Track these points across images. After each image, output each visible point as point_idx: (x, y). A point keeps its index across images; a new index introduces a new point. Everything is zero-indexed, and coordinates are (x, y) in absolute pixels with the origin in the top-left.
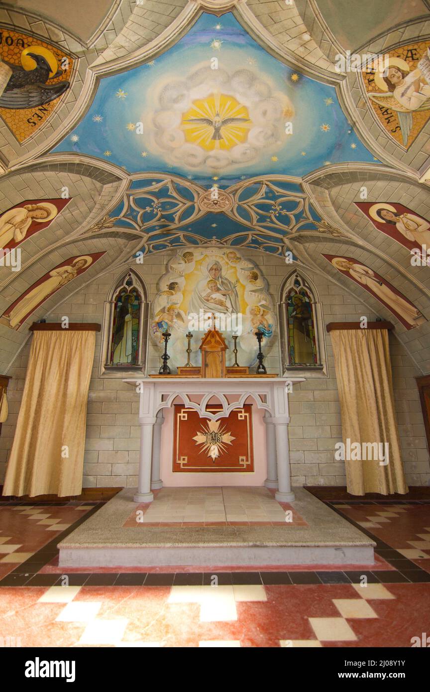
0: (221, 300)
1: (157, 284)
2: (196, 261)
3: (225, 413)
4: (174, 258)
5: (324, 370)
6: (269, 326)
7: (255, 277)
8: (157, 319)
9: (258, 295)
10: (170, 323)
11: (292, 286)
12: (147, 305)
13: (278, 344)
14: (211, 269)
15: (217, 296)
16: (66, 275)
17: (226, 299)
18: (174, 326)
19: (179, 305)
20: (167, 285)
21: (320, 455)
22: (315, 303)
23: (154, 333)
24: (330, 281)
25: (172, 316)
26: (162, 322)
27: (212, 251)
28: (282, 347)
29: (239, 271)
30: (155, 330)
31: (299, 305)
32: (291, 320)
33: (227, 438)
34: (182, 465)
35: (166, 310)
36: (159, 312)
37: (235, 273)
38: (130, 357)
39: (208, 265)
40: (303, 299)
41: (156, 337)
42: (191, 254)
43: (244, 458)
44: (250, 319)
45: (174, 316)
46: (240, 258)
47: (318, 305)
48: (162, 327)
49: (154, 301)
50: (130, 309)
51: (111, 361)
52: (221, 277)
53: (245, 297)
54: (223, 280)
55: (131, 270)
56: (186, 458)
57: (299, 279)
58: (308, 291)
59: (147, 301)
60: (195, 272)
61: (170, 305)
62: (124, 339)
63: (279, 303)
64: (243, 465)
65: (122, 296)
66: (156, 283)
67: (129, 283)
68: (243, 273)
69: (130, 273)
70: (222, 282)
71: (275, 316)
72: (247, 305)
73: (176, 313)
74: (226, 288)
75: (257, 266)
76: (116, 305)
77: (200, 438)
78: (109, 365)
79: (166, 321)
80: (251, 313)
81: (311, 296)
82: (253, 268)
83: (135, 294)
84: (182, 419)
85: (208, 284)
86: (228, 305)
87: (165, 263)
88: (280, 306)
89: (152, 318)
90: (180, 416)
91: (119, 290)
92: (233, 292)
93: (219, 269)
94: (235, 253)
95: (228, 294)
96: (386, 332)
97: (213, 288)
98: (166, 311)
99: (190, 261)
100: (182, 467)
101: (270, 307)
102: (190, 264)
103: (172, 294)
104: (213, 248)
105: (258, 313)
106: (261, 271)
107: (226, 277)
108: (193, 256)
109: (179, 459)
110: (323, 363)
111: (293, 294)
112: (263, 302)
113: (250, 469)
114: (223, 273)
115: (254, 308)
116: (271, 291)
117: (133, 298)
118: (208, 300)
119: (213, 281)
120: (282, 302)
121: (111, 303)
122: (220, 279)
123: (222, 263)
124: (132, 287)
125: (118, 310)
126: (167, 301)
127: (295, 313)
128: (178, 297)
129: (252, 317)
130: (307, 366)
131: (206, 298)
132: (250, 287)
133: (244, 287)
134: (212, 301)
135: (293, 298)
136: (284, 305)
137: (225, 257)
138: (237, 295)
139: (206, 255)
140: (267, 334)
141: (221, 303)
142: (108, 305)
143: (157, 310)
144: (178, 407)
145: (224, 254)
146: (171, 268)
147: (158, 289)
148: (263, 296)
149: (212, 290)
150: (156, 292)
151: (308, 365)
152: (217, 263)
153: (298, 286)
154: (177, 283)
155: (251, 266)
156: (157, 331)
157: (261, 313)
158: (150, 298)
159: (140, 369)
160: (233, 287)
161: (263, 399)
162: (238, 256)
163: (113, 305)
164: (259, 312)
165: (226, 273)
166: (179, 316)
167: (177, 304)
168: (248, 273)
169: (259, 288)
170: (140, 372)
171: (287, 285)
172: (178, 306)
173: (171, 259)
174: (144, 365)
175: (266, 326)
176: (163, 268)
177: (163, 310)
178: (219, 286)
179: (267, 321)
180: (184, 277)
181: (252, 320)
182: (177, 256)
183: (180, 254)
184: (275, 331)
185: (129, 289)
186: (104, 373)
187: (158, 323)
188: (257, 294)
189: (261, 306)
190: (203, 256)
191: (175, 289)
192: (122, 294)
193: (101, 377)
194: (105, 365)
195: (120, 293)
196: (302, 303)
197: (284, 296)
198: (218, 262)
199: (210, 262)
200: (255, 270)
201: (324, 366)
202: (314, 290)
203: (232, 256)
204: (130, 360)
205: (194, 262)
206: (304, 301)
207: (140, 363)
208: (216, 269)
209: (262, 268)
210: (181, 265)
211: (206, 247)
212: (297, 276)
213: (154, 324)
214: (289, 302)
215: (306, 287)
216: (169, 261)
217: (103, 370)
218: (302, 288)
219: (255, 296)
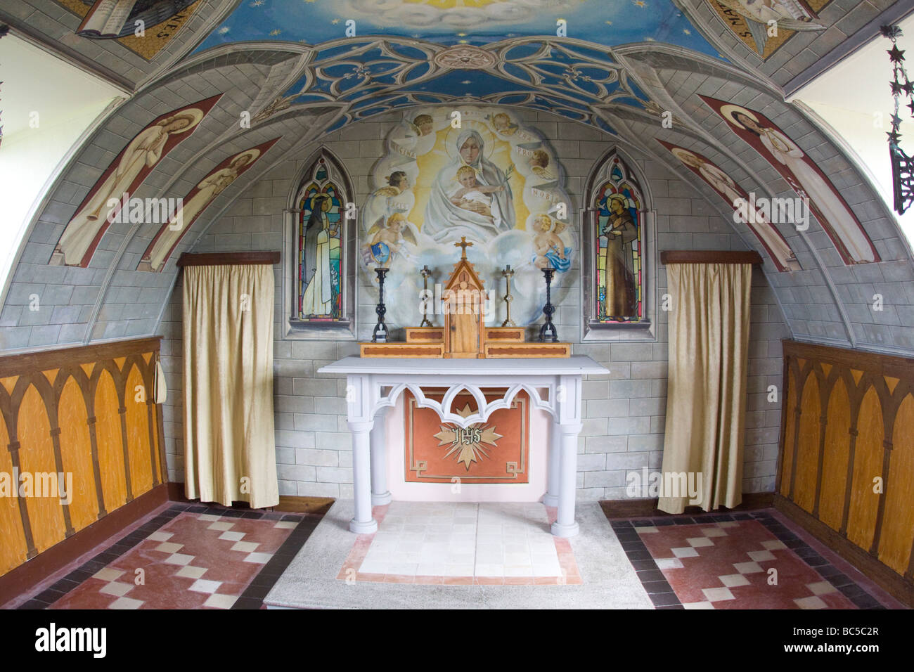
1: (370, 176)
2: (437, 132)
4: (398, 126)
5: (652, 329)
6: (565, 252)
7: (543, 162)
8: (371, 240)
9: (548, 195)
10: (392, 245)
11: (608, 179)
14: (465, 146)
15: (475, 196)
16: (222, 180)
17: (491, 201)
18: (400, 251)
19: (408, 212)
20: (386, 178)
21: (630, 457)
22: (646, 211)
23: (367, 265)
24: (671, 173)
25: (396, 233)
26: (378, 244)
27: (466, 113)
28: (585, 289)
29: (514, 149)
30: (367, 259)
31: (619, 213)
32: (604, 239)
33: (490, 436)
34: (418, 471)
35: (386, 221)
36: (374, 226)
37: (507, 153)
38: (329, 305)
39: (459, 139)
40: (626, 202)
41: (370, 271)
42: (427, 118)
43: (515, 463)
44: (533, 239)
45: (400, 234)
46: (516, 126)
47: (651, 215)
48: (381, 252)
49: (364, 206)
50: (324, 222)
51: (299, 310)
52: (482, 162)
53: (524, 196)
54: (488, 168)
55: (325, 152)
57: (620, 165)
58: (635, 188)
61: (392, 213)
62: (317, 273)
64: (513, 474)
65: (311, 199)
66: (367, 173)
67: (322, 175)
68: (521, 152)
69: (324, 157)
70: (483, 170)
71: (576, 234)
72: (528, 213)
73: (404, 228)
74: (492, 182)
75: (546, 140)
76: (302, 215)
77: (445, 436)
78: (295, 319)
79: (386, 242)
80: (535, 229)
81: (639, 197)
82: (539, 145)
83: (332, 194)
85: (459, 173)
86: (495, 212)
87: (382, 136)
89: (363, 237)
91: (305, 188)
92: (504, 188)
93: (479, 146)
94: (507, 117)
95: (494, 193)
96: (748, 268)
97: (469, 181)
98: (386, 224)
99: (426, 131)
100: (418, 474)
101: (567, 217)
102: (427, 136)
103: (396, 194)
104: (469, 108)
105: (546, 228)
107: (491, 160)
108: (432, 121)
110: (651, 316)
112: (557, 208)
113: (524, 479)
114: (487, 153)
116: (571, 187)
117: (330, 201)
118: (458, 204)
119: (469, 168)
120: (589, 209)
121: (293, 212)
122: (480, 163)
123: (484, 134)
125: (305, 222)
126: (386, 206)
127: (610, 228)
128: (405, 199)
129: (537, 234)
130: (625, 321)
131: (456, 200)
132: (534, 179)
133: (523, 180)
134: (466, 205)
135: (609, 200)
136: (592, 213)
137: (488, 123)
138: (510, 194)
140: (562, 265)
141: (482, 210)
142: (289, 217)
143: (370, 222)
145: (487, 118)
147: (371, 186)
148: (557, 196)
149: (466, 185)
150: (366, 190)
151: (626, 318)
152: (474, 135)
153: (617, 178)
155: (536, 140)
156: (371, 261)
157: (552, 228)
158: (358, 201)
160: (502, 180)
162: (513, 121)
163: (298, 215)
164: (549, 226)
165: (492, 154)
166: (408, 232)
167: (404, 211)
168: (530, 154)
169: (550, 181)
170: (346, 331)
171: (600, 176)
172: (405, 215)
173: (392, 128)
174: (351, 320)
175: (559, 251)
176: (379, 146)
177: (380, 223)
178: (478, 177)
179: (561, 242)
180: (415, 162)
181: (536, 240)
182: (403, 124)
183: (408, 119)
185: (322, 187)
186: (290, 332)
187: (372, 247)
188: (545, 193)
189: (551, 215)
191: (401, 183)
193: (286, 338)
194: (291, 318)
195: (308, 192)
196: (625, 210)
197: (594, 196)
198: (476, 132)
200: (544, 149)
201: (652, 321)
202: (644, 187)
203: (502, 121)
204: (329, 310)
205: (433, 134)
206: (627, 206)
207: (345, 316)
208: (473, 146)
209: (556, 144)
210: (411, 139)
211: (455, 106)
212: (616, 161)
213: (365, 249)
214: (602, 207)
215: (632, 181)
217: (289, 327)
218: (624, 183)
219: (542, 198)
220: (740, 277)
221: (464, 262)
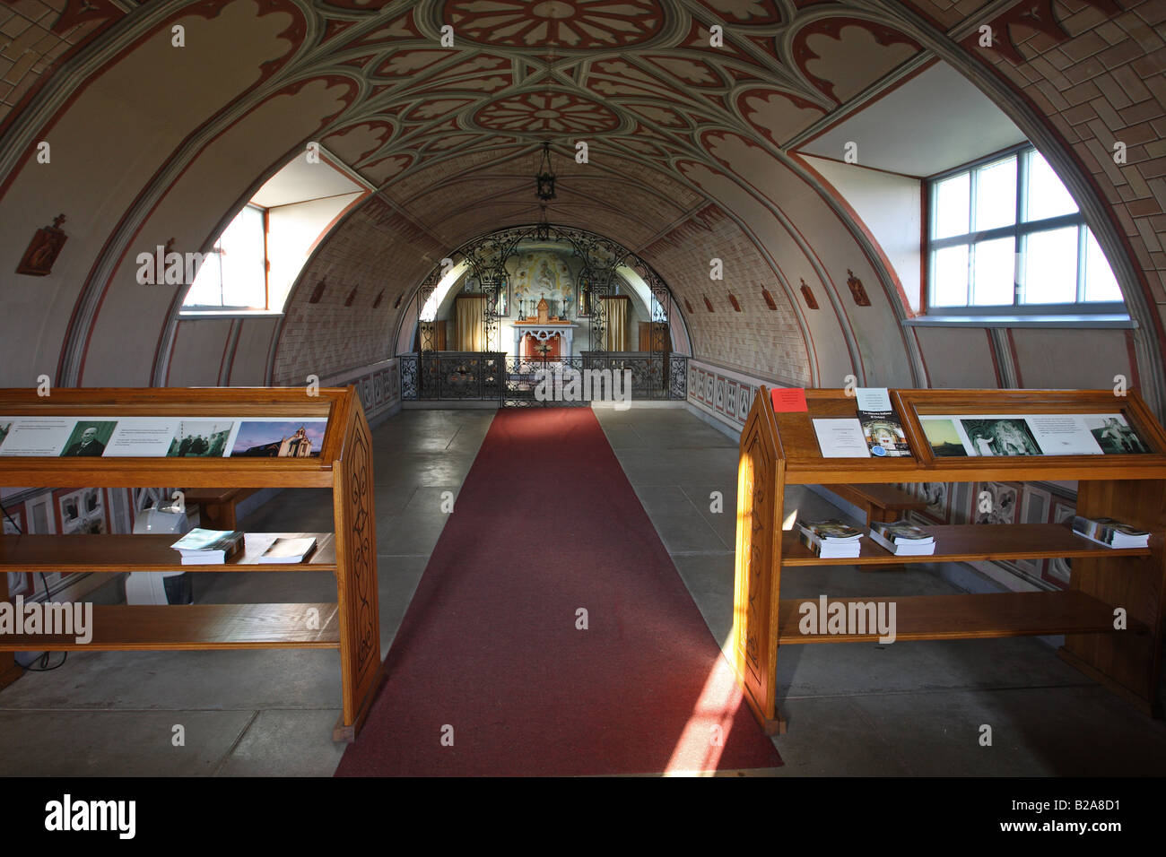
0: (547, 282)
2: (534, 260)
3: (548, 337)
4: (523, 260)
6: (571, 295)
7: (565, 269)
8: (515, 291)
9: (566, 279)
10: (522, 293)
12: (510, 284)
13: (574, 305)
14: (542, 265)
15: (545, 279)
17: (550, 281)
18: (524, 295)
20: (520, 274)
23: (514, 299)
25: (523, 290)
26: (518, 293)
29: (557, 266)
30: (514, 297)
32: (582, 292)
33: (549, 347)
35: (520, 286)
38: (503, 311)
39: (541, 263)
41: (516, 300)
42: (531, 256)
43: (556, 356)
44: (562, 292)
46: (557, 259)
48: (518, 295)
49: (513, 282)
53: (559, 280)
56: (531, 356)
59: (510, 282)
61: (522, 284)
63: (576, 283)
68: (559, 267)
70: (548, 272)
71: (574, 291)
72: (560, 285)
73: (525, 288)
74: (550, 275)
79: (520, 292)
80: (562, 289)
83: (504, 278)
85: (541, 273)
86: (551, 284)
88: (577, 285)
89: (513, 291)
90: (528, 338)
92: (553, 277)
95: (551, 279)
96: (626, 300)
99: (531, 261)
101: (572, 285)
103: (523, 278)
105: (565, 289)
106: (568, 266)
107: (550, 269)
109: (528, 356)
112: (568, 283)
115: (563, 286)
116: (573, 277)
117: (503, 280)
118: (540, 282)
123: (548, 261)
124: (502, 274)
126: (520, 282)
127: (584, 289)
128: (525, 280)
132: (563, 275)
134: (543, 282)
135: (584, 281)
136: (579, 284)
137: (549, 258)
138: (555, 279)
140: (570, 299)
141: (547, 284)
142: (491, 284)
143: (515, 287)
144: (528, 334)
146: (522, 264)
148: (568, 280)
149: (543, 276)
151: (588, 315)
152: (545, 261)
154: (525, 272)
156: (516, 298)
157: (567, 289)
159: (508, 316)
160: (553, 275)
161: (563, 332)
165: (550, 267)
166: (526, 290)
168: (561, 267)
169: (567, 275)
171: (581, 274)
172: (525, 284)
174: (510, 315)
175: (569, 295)
176: (518, 264)
177: (518, 287)
178: (546, 274)
179: (570, 293)
180: (528, 269)
183: (526, 256)
184: (573, 298)
187: (516, 293)
189: (567, 285)
191: (524, 275)
197: (579, 279)
199: (542, 260)
200: (565, 266)
207: (508, 313)
208: (545, 265)
210: (527, 262)
213: (514, 294)
216: (520, 261)
219: (564, 280)
220: (623, 303)
221: (543, 299)
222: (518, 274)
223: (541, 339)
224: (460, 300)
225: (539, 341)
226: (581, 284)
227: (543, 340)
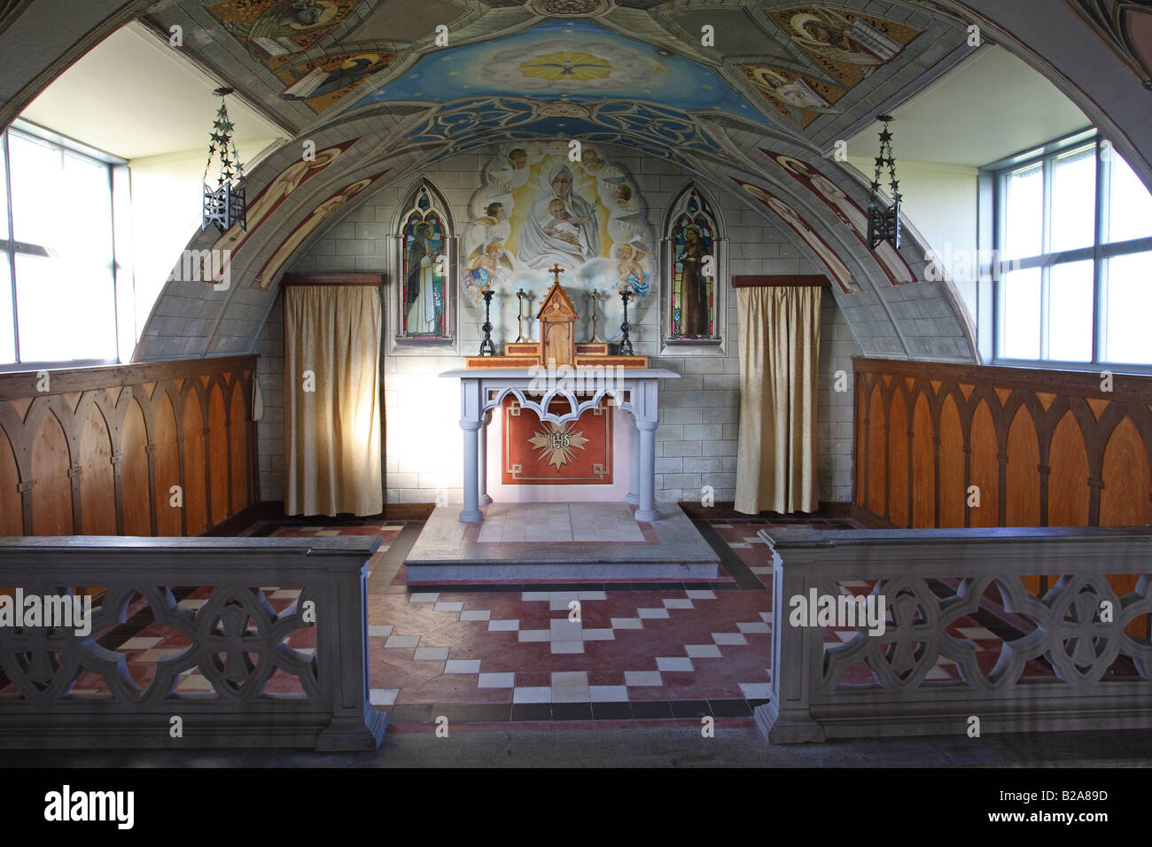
0: (570, 234)
1: (469, 206)
2: (531, 166)
3: (575, 411)
4: (494, 160)
5: (722, 346)
6: (644, 276)
7: (626, 195)
8: (470, 265)
10: (491, 271)
11: (684, 210)
12: (454, 241)
13: (656, 305)
14: (556, 180)
15: (564, 226)
16: (333, 205)
17: (579, 232)
18: (498, 276)
19: (505, 241)
20: (485, 208)
21: (705, 462)
22: (719, 240)
23: (468, 287)
24: (745, 204)
25: (494, 260)
26: (478, 269)
28: (662, 309)
29: (601, 182)
30: (468, 283)
31: (694, 242)
32: (680, 266)
33: (578, 440)
34: (514, 475)
35: (485, 248)
36: (474, 252)
37: (594, 187)
38: (433, 324)
39: (550, 173)
40: (700, 231)
41: (471, 293)
42: (522, 153)
43: (601, 466)
44: (616, 265)
45: (498, 260)
46: (602, 162)
47: (723, 244)
48: (480, 277)
49: (464, 234)
50: (427, 248)
51: (405, 329)
52: (572, 195)
53: (609, 227)
54: (575, 200)
55: (426, 181)
56: (520, 466)
57: (696, 198)
58: (709, 219)
59: (453, 235)
60: (529, 184)
61: (490, 241)
62: (421, 295)
63: (662, 239)
64: (599, 476)
65: (413, 226)
66: (467, 204)
67: (424, 204)
68: (607, 186)
69: (425, 186)
70: (573, 202)
71: (655, 262)
72: (613, 243)
73: (501, 255)
74: (580, 213)
75: (630, 175)
76: (405, 240)
77: (539, 441)
79: (485, 267)
80: (618, 256)
81: (713, 227)
82: (623, 179)
83: (434, 222)
84: (513, 414)
85: (550, 206)
86: (582, 241)
87: (480, 168)
88: (664, 244)
89: (463, 263)
90: (510, 411)
91: (408, 215)
92: (591, 219)
93: (568, 180)
94: (595, 152)
95: (582, 225)
96: (818, 291)
97: (559, 213)
98: (484, 251)
99: (521, 165)
100: (514, 477)
101: (647, 245)
102: (522, 170)
103: (493, 223)
104: (559, 143)
105: (628, 255)
106: (636, 184)
107: (580, 194)
108: (526, 155)
109: (510, 468)
110: (722, 334)
111: (685, 223)
112: (638, 238)
113: (608, 480)
114: (576, 187)
115: (622, 247)
116: (652, 219)
117: (431, 229)
118: (550, 234)
119: (559, 201)
120: (666, 238)
121: (397, 237)
122: (569, 197)
124: (429, 211)
125: (409, 248)
126: (485, 235)
127: (685, 255)
128: (502, 228)
129: (619, 261)
130: (697, 338)
131: (547, 230)
133: (607, 212)
134: (557, 235)
135: (685, 230)
136: (669, 242)
138: (595, 226)
139: (547, 155)
140: (641, 289)
141: (571, 239)
142: (393, 242)
144: (510, 400)
146: (490, 176)
147: (471, 215)
148: (638, 227)
149: (556, 217)
150: (467, 219)
151: (699, 336)
152: (564, 170)
153: (694, 209)
154: (500, 205)
155: (621, 175)
156: (471, 284)
157: (634, 255)
158: (458, 229)
159: (449, 343)
160: (590, 211)
162: (600, 156)
163: (401, 240)
164: (631, 254)
166: (504, 259)
167: (501, 239)
168: (615, 188)
169: (632, 213)
170: (449, 347)
171: (677, 208)
172: (503, 243)
173: (489, 162)
174: (454, 337)
175: (639, 277)
176: (478, 178)
177: (479, 250)
178: (567, 210)
179: (641, 268)
180: (511, 194)
181: (619, 267)
182: (500, 156)
183: (504, 152)
184: (653, 286)
185: (424, 215)
186: (395, 349)
187: (472, 271)
188: (628, 225)
189: (633, 243)
190: (543, 156)
191: (498, 214)
192: (414, 222)
193: (394, 355)
194: (397, 337)
195: (410, 220)
196: (699, 238)
197: (671, 227)
198: (566, 167)
199: (554, 166)
200: (628, 184)
201: (723, 339)
202: (718, 218)
203: (590, 156)
204: (432, 329)
205: (526, 169)
206: (701, 236)
207: (447, 334)
208: (563, 180)
209: (638, 179)
210: (507, 172)
211: (548, 142)
212: (693, 194)
213: (467, 273)
214: (679, 236)
215: (707, 212)
216: (486, 165)
217: (394, 344)
218: (700, 214)
219: (625, 228)
220: (810, 298)
221: (557, 286)
222: (480, 212)
223: (551, 417)
224: (295, 293)
225: (547, 423)
226: (676, 242)
227: (558, 421)
